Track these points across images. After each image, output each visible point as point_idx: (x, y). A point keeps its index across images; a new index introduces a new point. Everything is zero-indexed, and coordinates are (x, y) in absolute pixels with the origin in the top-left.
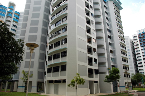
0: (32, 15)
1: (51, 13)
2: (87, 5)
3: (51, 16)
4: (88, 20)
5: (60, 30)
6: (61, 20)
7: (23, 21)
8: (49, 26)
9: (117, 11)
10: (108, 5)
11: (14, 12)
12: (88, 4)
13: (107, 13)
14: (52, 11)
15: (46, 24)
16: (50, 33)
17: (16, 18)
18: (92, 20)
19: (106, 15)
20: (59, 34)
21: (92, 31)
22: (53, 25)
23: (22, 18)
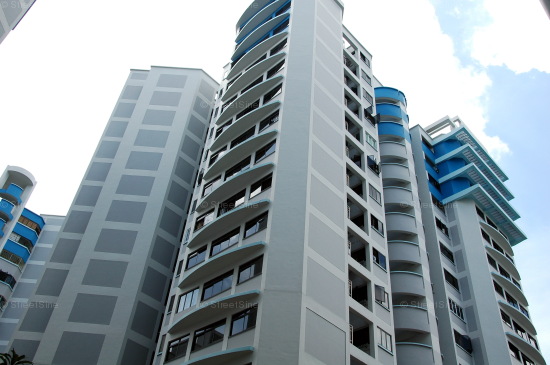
0: (100, 237)
1: (190, 234)
2: (357, 213)
3: (188, 251)
4: (359, 283)
5: (223, 322)
6: (231, 273)
7: (53, 259)
8: (173, 297)
9: (496, 246)
10: (452, 217)
11: (17, 213)
12: (363, 211)
13: (449, 254)
14: (196, 229)
15: (157, 286)
16: (172, 331)
17: (23, 240)
18: (380, 284)
19: (445, 264)
20: (218, 338)
21: (377, 337)
22: (190, 295)
23: (50, 246)
